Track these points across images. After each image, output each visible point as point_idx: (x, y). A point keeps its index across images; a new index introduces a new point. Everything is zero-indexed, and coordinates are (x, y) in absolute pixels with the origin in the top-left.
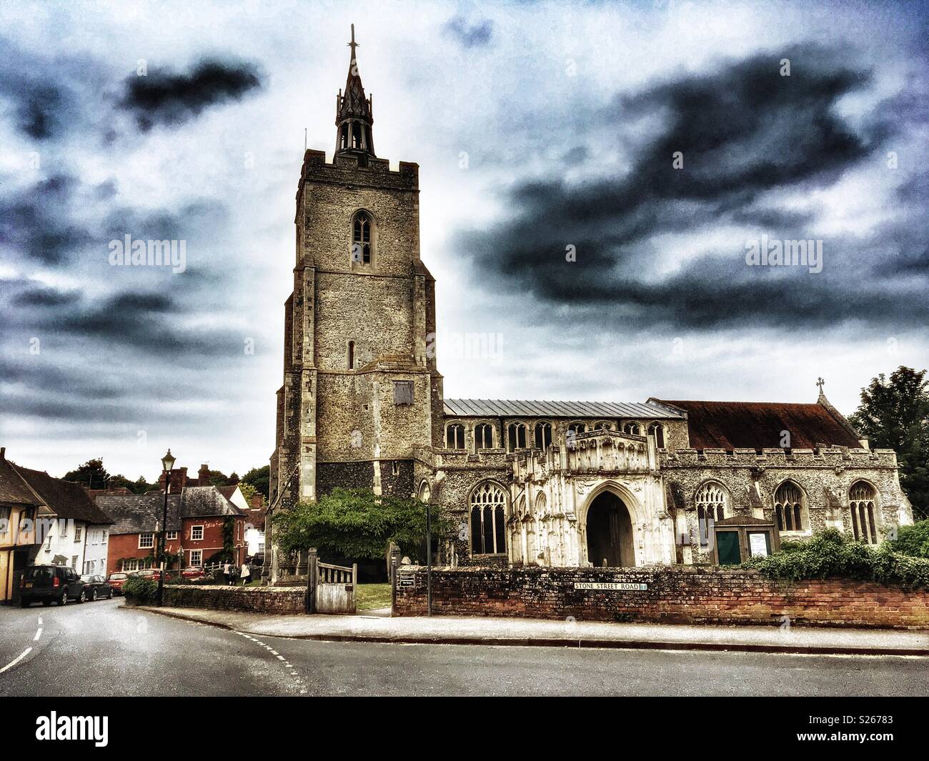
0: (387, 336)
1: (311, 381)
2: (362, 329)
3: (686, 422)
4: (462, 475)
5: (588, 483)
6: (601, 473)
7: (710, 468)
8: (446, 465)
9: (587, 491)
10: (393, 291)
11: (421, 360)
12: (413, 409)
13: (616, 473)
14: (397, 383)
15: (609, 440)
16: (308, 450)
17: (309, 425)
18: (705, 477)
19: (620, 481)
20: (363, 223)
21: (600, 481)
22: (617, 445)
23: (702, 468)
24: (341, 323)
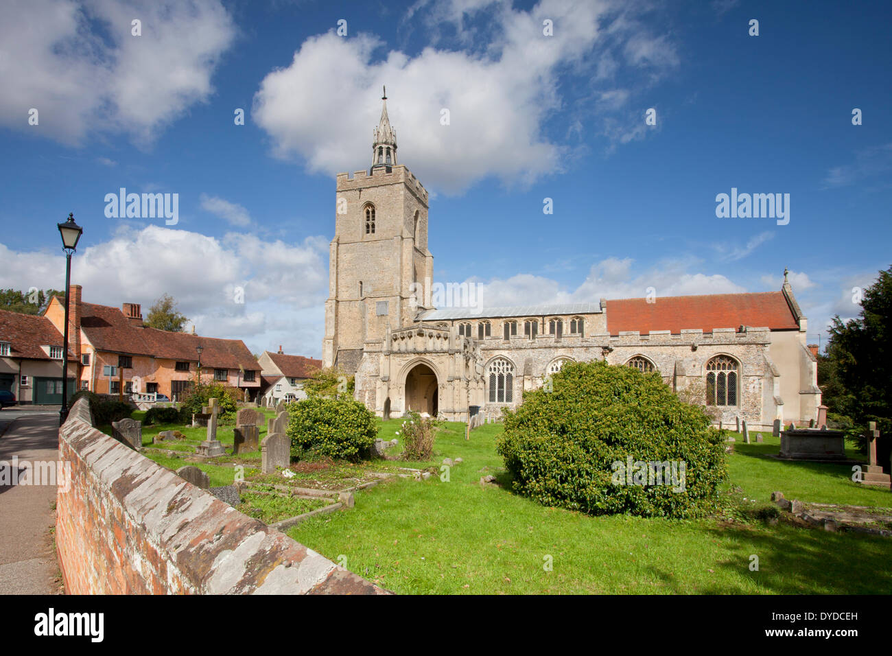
0: (381, 276)
1: (331, 306)
2: (367, 274)
3: (605, 315)
4: (378, 355)
5: (406, 359)
6: (416, 352)
7: (564, 347)
8: (369, 349)
9: (403, 363)
10: (384, 247)
11: (397, 288)
12: (388, 318)
13: (426, 352)
14: (379, 303)
15: (421, 331)
16: (329, 343)
17: (331, 330)
18: (559, 354)
19: (428, 357)
20: (370, 210)
21: (413, 357)
22: (427, 334)
23: (556, 347)
24: (355, 271)
